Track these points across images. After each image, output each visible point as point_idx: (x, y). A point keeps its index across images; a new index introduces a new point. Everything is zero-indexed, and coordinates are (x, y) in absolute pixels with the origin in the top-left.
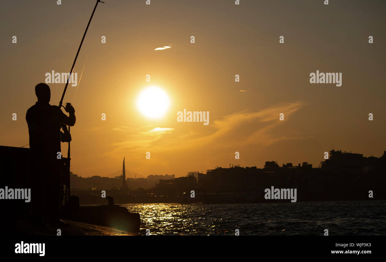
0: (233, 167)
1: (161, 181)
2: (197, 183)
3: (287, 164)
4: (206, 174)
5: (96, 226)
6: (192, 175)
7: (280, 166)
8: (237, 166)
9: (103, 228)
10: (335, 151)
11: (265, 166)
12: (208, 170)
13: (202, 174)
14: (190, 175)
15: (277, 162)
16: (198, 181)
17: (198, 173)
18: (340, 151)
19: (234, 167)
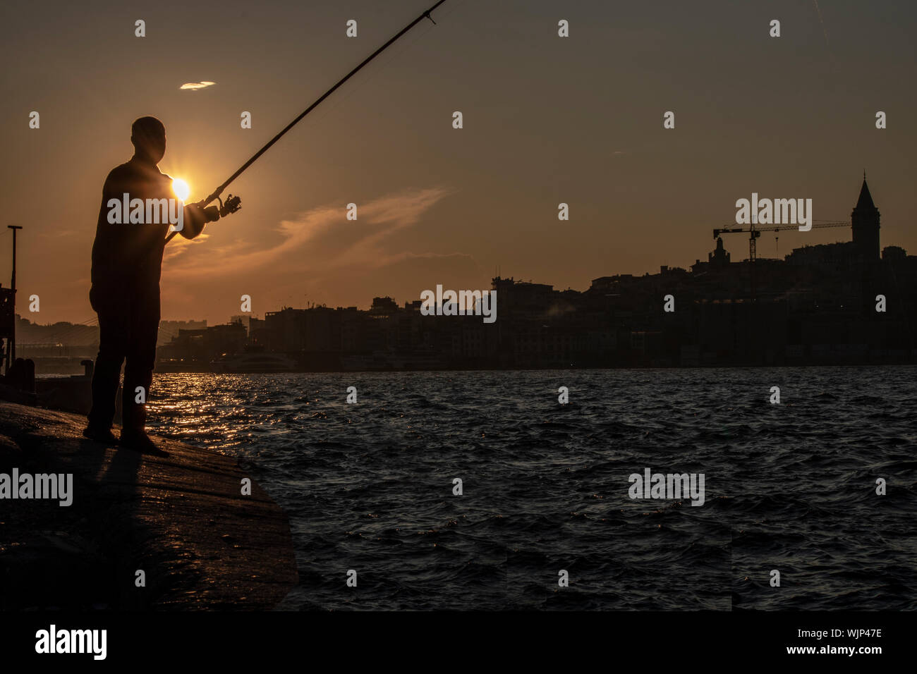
0: (313, 306)
1: (182, 332)
2: (248, 335)
3: (413, 302)
4: (264, 319)
5: (61, 415)
6: (238, 322)
7: (400, 307)
8: (320, 306)
9: (74, 417)
10: (502, 279)
11: (372, 306)
12: (268, 313)
13: (256, 320)
14: (234, 322)
15: (394, 299)
16: (250, 333)
17: (250, 318)
18: (510, 279)
19: (315, 307)
